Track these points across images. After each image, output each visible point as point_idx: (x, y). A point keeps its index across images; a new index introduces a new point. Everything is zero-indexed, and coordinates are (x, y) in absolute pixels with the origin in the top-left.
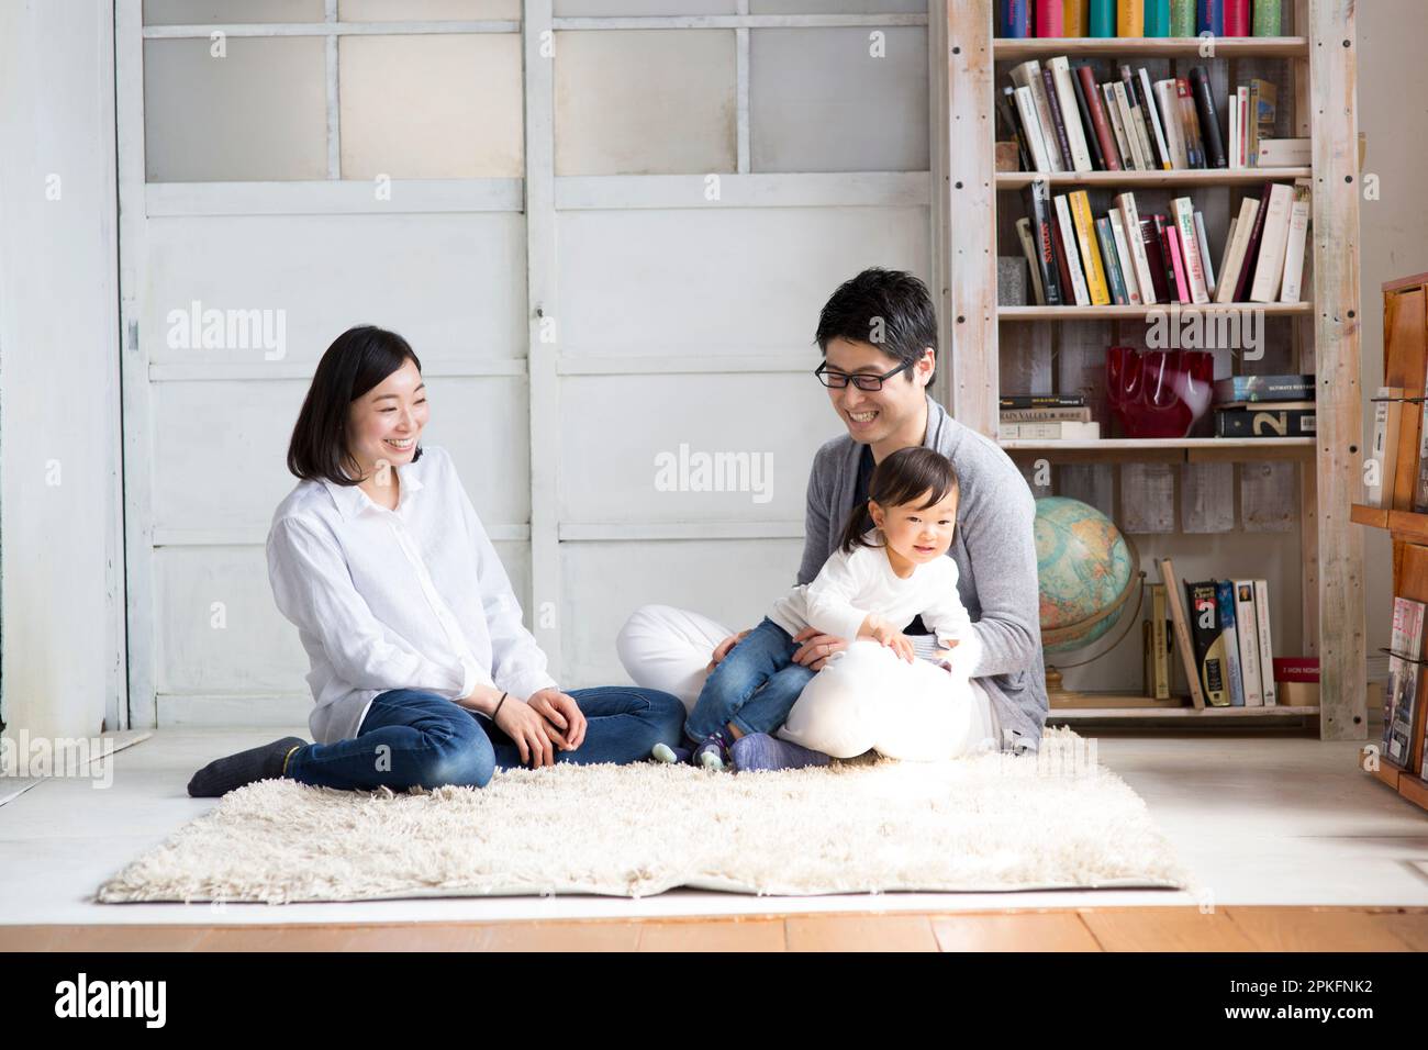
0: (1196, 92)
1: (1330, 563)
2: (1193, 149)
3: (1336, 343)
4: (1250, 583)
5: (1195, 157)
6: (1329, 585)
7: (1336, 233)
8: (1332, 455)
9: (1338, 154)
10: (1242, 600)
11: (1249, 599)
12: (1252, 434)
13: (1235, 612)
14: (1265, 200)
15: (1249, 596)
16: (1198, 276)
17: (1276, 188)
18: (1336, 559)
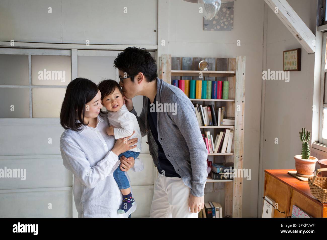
0: (211, 110)
1: (235, 206)
2: (211, 122)
3: (238, 162)
4: (218, 207)
5: (211, 123)
6: (235, 210)
7: (239, 140)
8: (237, 184)
9: (240, 124)
10: (217, 211)
11: (218, 211)
12: (220, 179)
13: (215, 213)
14: (225, 132)
15: (218, 210)
16: (211, 148)
17: (227, 130)
18: (237, 205)
